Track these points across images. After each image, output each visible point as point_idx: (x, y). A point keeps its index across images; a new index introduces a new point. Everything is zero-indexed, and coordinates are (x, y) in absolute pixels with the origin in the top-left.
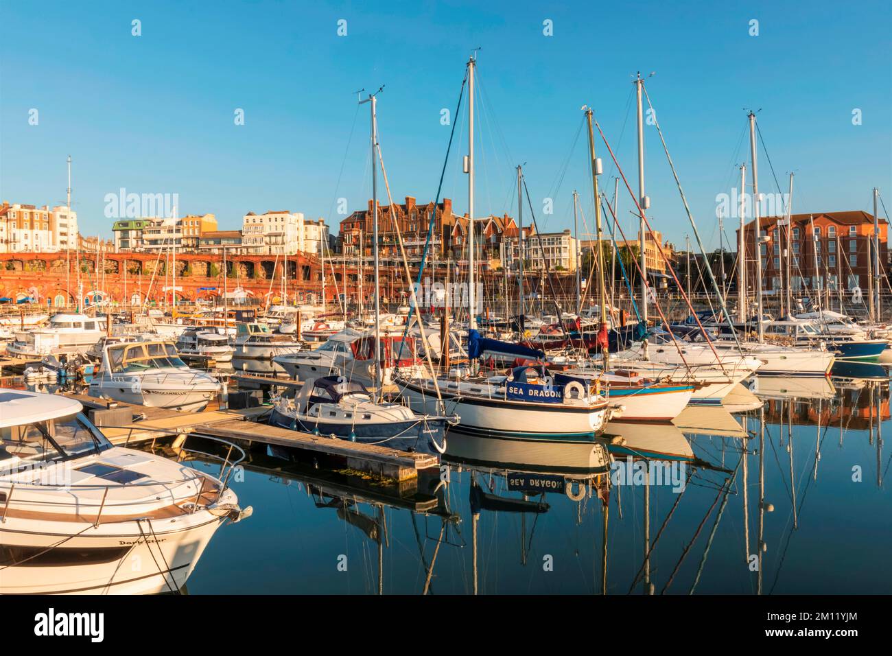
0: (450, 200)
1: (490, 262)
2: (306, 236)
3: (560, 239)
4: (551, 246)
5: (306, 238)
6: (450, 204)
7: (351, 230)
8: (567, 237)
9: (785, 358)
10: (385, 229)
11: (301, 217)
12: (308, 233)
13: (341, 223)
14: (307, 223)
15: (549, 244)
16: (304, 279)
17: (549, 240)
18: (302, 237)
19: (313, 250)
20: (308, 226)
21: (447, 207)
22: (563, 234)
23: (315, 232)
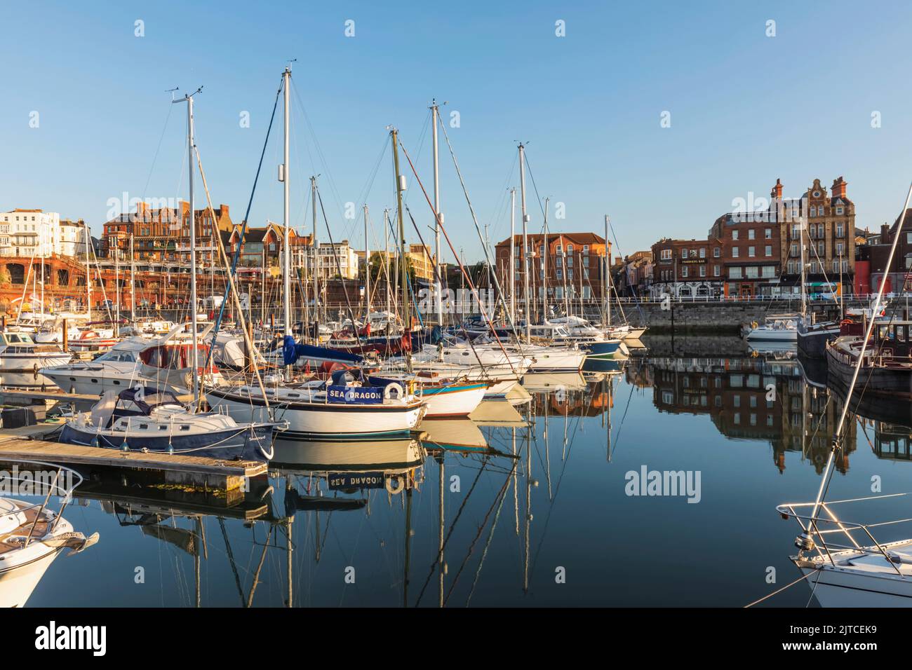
0: (228, 207)
1: (269, 270)
2: (63, 237)
3: (339, 249)
4: (330, 256)
5: (63, 239)
6: (227, 211)
7: (117, 233)
8: (346, 247)
9: (548, 357)
10: (156, 233)
11: (57, 217)
12: (64, 235)
13: (105, 225)
14: (64, 223)
15: (328, 253)
16: (59, 284)
17: (328, 249)
18: (58, 238)
19: (70, 251)
20: (66, 227)
21: (224, 213)
22: (341, 244)
23: (72, 233)
